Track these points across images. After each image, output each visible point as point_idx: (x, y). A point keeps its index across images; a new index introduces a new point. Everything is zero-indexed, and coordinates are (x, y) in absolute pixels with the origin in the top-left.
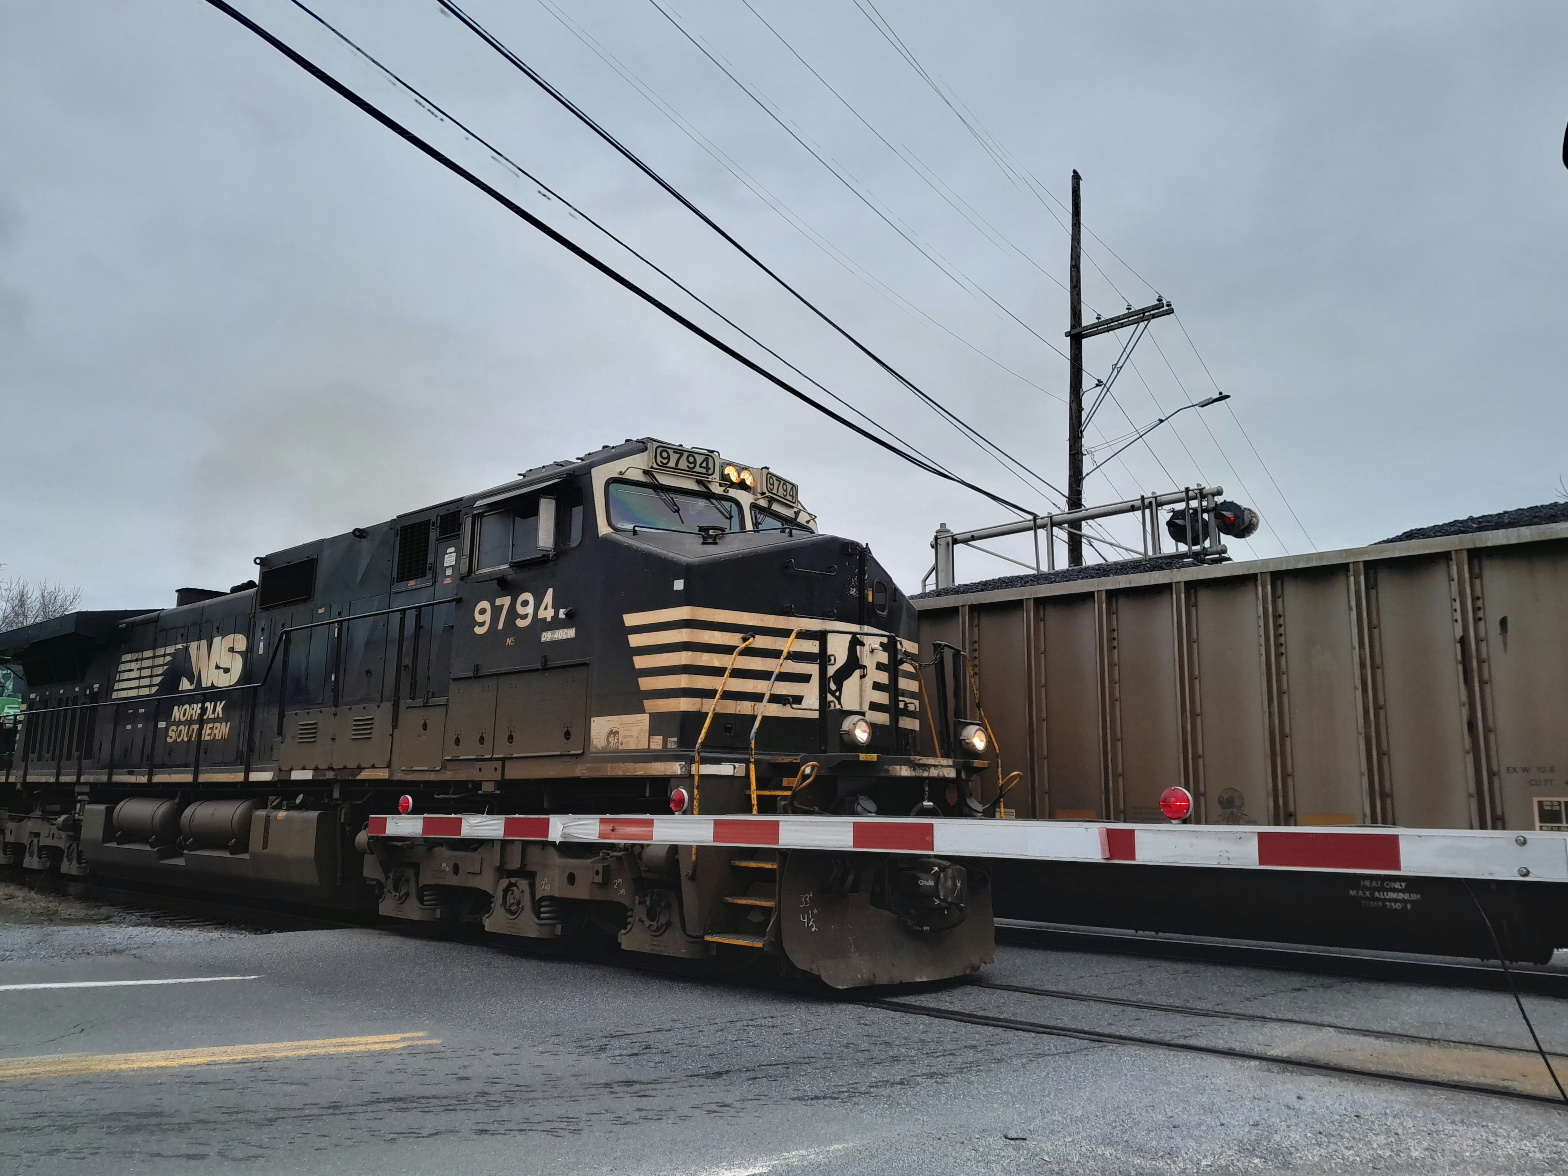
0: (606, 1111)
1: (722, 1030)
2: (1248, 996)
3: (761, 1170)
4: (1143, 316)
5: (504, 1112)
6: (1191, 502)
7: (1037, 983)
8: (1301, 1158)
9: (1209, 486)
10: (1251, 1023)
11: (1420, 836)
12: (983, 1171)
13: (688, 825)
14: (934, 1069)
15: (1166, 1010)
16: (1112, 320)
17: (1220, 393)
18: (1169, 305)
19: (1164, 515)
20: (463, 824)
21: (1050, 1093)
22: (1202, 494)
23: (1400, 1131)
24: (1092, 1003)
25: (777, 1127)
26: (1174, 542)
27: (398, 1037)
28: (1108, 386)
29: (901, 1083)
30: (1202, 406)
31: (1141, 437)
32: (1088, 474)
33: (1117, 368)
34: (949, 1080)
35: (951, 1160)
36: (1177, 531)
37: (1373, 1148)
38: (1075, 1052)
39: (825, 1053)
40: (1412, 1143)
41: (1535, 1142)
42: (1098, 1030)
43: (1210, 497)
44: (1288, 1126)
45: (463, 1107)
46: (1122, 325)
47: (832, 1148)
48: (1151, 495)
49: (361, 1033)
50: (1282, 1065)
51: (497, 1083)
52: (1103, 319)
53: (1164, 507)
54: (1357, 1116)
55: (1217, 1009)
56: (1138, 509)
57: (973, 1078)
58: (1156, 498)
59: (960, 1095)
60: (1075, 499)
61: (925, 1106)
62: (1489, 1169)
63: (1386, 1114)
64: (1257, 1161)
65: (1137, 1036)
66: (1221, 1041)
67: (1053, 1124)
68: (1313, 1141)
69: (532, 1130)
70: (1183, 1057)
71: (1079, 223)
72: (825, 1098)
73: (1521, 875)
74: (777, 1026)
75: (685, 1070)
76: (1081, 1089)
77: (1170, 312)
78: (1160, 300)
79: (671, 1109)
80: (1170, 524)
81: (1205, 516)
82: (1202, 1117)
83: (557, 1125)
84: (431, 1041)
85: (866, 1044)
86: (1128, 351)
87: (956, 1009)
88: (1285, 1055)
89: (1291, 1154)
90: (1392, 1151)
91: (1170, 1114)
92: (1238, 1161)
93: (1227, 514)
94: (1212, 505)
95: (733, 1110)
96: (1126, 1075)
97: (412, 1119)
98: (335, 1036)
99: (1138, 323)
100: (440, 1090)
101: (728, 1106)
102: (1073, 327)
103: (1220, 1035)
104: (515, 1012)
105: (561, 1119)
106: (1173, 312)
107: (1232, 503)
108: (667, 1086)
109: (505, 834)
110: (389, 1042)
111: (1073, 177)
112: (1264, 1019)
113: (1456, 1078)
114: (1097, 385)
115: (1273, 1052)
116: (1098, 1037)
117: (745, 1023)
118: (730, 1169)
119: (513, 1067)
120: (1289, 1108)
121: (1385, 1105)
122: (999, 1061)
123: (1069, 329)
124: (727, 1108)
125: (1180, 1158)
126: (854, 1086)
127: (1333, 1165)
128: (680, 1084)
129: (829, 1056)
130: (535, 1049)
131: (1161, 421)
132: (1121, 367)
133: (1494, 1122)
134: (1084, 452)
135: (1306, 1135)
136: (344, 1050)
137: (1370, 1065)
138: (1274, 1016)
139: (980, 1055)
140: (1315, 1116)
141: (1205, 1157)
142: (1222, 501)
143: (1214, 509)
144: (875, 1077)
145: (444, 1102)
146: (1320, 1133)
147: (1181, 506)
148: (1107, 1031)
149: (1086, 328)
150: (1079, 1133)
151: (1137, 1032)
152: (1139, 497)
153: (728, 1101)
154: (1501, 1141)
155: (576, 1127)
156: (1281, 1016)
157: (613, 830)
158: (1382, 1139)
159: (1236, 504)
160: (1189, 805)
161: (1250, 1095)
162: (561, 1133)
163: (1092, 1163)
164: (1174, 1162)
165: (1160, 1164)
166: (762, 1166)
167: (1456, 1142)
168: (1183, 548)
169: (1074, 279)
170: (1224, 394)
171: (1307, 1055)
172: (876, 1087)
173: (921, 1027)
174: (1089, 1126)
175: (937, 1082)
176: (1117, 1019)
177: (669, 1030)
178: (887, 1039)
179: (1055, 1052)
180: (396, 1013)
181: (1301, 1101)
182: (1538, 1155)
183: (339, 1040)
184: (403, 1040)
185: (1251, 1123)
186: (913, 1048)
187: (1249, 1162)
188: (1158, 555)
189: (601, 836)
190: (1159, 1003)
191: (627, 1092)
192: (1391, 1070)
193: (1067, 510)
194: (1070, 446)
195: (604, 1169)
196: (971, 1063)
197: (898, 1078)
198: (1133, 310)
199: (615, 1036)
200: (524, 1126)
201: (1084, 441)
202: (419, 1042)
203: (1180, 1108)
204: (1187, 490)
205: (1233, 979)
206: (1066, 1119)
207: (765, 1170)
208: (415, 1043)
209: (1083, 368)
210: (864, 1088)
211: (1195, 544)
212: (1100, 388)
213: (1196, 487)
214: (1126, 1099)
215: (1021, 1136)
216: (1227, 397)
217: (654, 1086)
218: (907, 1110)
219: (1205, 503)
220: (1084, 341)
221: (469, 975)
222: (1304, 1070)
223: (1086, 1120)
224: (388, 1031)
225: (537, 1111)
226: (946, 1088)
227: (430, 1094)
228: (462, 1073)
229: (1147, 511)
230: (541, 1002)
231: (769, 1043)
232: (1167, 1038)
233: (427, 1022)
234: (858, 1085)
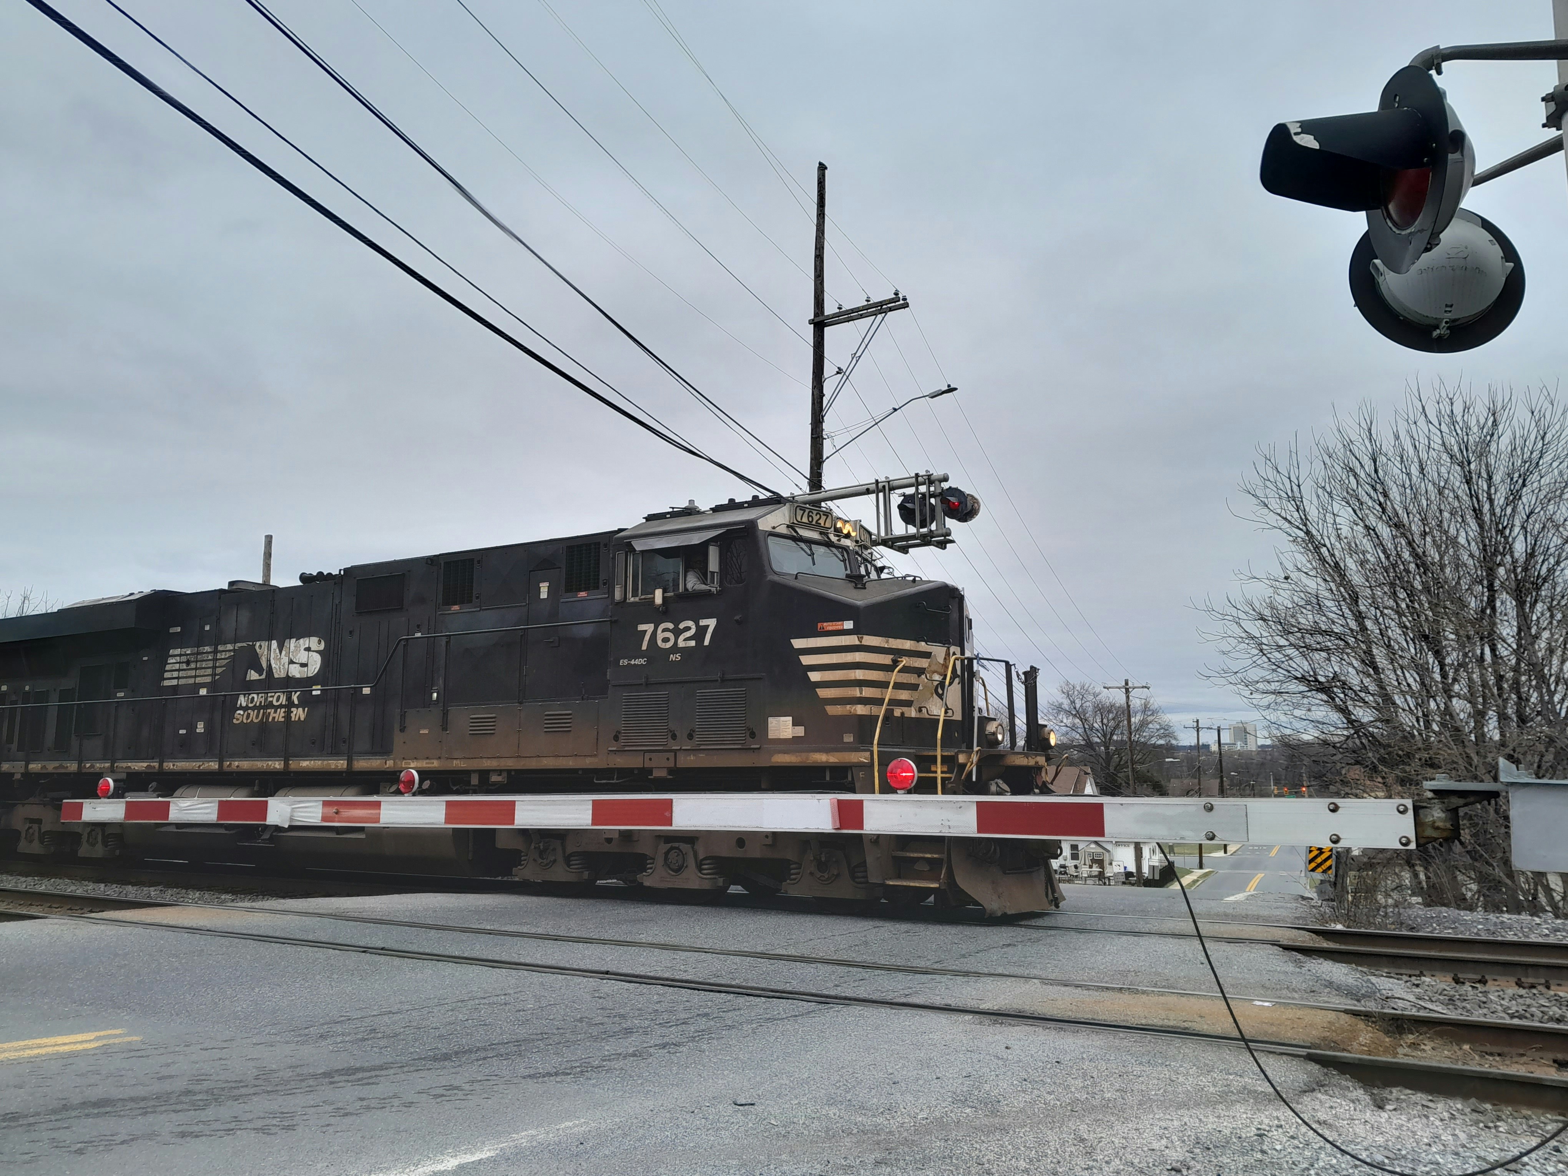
0: (324, 1102)
1: (452, 1010)
2: (963, 952)
3: (489, 1154)
4: (881, 308)
5: (210, 1113)
6: (920, 487)
7: (769, 947)
8: (1007, 1105)
9: (937, 473)
10: (966, 979)
11: (1122, 805)
12: (712, 1138)
13: (417, 807)
14: (666, 1040)
15: (889, 969)
16: (853, 311)
17: (949, 386)
18: (905, 299)
19: (896, 499)
20: (171, 808)
21: (778, 1057)
22: (930, 480)
23: (1095, 1075)
24: (819, 965)
25: (507, 1108)
26: (904, 524)
27: (91, 1036)
28: (847, 374)
29: (634, 1055)
30: (932, 397)
31: (877, 424)
32: (828, 458)
33: (856, 357)
34: (681, 1050)
35: (681, 1130)
36: (907, 515)
37: (1071, 1092)
38: (802, 1015)
39: (558, 1029)
40: (1106, 1085)
41: (1209, 1077)
42: (825, 992)
43: (937, 483)
44: (997, 1076)
45: (163, 1108)
46: (861, 317)
47: (563, 1126)
48: (884, 480)
49: (48, 1035)
50: (993, 1017)
51: (205, 1080)
52: (843, 309)
53: (896, 491)
54: (1058, 1062)
55: (935, 966)
56: (873, 492)
57: (705, 1047)
58: (889, 482)
59: (691, 1064)
60: (815, 481)
61: (657, 1077)
62: (1171, 1106)
63: (1083, 1058)
64: (968, 1110)
65: (861, 996)
66: (938, 998)
67: (780, 1088)
68: (1019, 1089)
69: (240, 1129)
70: (903, 1014)
71: (824, 214)
72: (557, 1074)
73: (1208, 839)
74: (509, 1004)
75: (411, 1053)
76: (807, 1051)
77: (906, 306)
78: (896, 294)
79: (395, 1096)
80: (901, 507)
81: (933, 501)
82: (920, 1072)
83: (268, 1122)
84: (129, 1039)
85: (600, 1018)
86: (866, 341)
87: (689, 978)
88: (996, 1008)
89: (999, 1102)
90: (1088, 1093)
91: (890, 1071)
92: (952, 1112)
93: (952, 499)
94: (939, 491)
95: (460, 1093)
96: (850, 1035)
97: (105, 1125)
98: (18, 1039)
99: (876, 315)
100: (141, 1091)
101: (457, 1088)
102: (816, 315)
103: (937, 992)
104: (227, 1002)
105: (273, 1115)
106: (908, 306)
107: (956, 489)
108: (392, 1071)
109: (219, 818)
110: (82, 1042)
111: (819, 168)
112: (978, 974)
113: (1143, 1022)
114: (838, 373)
115: (984, 1006)
116: (824, 999)
117: (477, 1002)
118: (456, 1156)
119: (223, 1062)
120: (998, 1058)
121: (1082, 1050)
122: (730, 1027)
123: (812, 317)
124: (455, 1091)
125: (899, 1113)
126: (587, 1061)
127: (1036, 1110)
128: (406, 1069)
129: (562, 1031)
130: (248, 1041)
131: (895, 410)
132: (860, 357)
133: (1175, 1060)
134: (825, 437)
135: (1012, 1084)
136: (28, 1053)
137: (1070, 1013)
138: (986, 971)
139: (712, 1023)
140: (1021, 1064)
141: (922, 1110)
142: (947, 487)
143: (941, 494)
144: (608, 1050)
145: (142, 1104)
146: (1025, 1080)
147: (910, 491)
148: (832, 993)
149: (828, 317)
150: (805, 1095)
151: (862, 993)
152: (874, 481)
153: (456, 1083)
154: (1181, 1079)
155: (290, 1123)
156: (993, 972)
157: (337, 813)
158: (1079, 1083)
159: (960, 491)
160: (914, 776)
161: (964, 1048)
162: (274, 1130)
163: (816, 1123)
164: (893, 1117)
165: (880, 1120)
166: (489, 1150)
167: (1143, 1083)
168: (912, 530)
169: (818, 268)
170: (952, 386)
171: (1015, 1006)
172: (609, 1060)
173: (655, 997)
174: (814, 1087)
175: (669, 1052)
176: (842, 980)
177: (397, 1013)
178: (622, 1011)
179: (784, 1016)
180: (91, 1010)
181: (1008, 1051)
182: (1212, 1089)
183: (22, 1043)
184: (98, 1039)
185: (965, 1074)
186: (647, 1019)
187: (962, 1112)
188: (890, 536)
189: (324, 819)
190: (883, 962)
191: (348, 1081)
192: (1088, 1016)
193: (808, 491)
194: (812, 430)
195: (319, 1166)
196: (703, 1031)
197: (631, 1051)
198: (872, 302)
199: (338, 1022)
200: (233, 1125)
201: (825, 426)
202: (117, 1041)
203: (900, 1065)
204: (917, 475)
205: (950, 937)
206: (792, 1082)
207: (492, 1154)
208: (111, 1041)
209: (825, 355)
210: (597, 1062)
211: (922, 527)
212: (840, 376)
213: (924, 473)
214: (849, 1058)
215: (749, 1102)
216: (955, 389)
217: (377, 1073)
218: (639, 1082)
219: (932, 489)
220: (826, 329)
221: (177, 964)
222: (1010, 1020)
223: (812, 1082)
224: (81, 1031)
225: (247, 1108)
226: (678, 1057)
227: (126, 1096)
228: (165, 1072)
229: (881, 495)
230: (257, 990)
231: (500, 1020)
232: (889, 997)
233: (126, 1018)
234: (591, 1060)
